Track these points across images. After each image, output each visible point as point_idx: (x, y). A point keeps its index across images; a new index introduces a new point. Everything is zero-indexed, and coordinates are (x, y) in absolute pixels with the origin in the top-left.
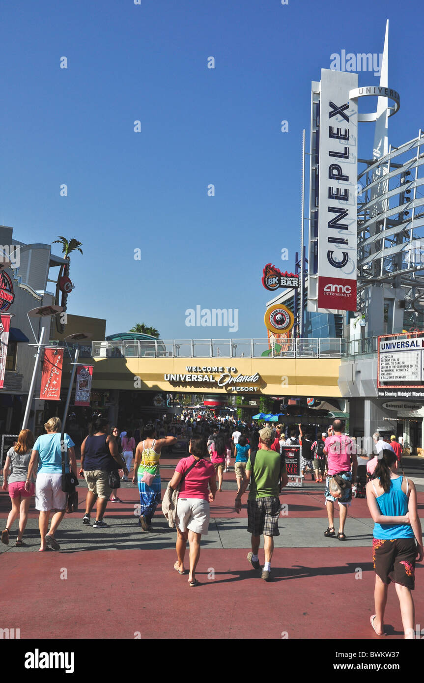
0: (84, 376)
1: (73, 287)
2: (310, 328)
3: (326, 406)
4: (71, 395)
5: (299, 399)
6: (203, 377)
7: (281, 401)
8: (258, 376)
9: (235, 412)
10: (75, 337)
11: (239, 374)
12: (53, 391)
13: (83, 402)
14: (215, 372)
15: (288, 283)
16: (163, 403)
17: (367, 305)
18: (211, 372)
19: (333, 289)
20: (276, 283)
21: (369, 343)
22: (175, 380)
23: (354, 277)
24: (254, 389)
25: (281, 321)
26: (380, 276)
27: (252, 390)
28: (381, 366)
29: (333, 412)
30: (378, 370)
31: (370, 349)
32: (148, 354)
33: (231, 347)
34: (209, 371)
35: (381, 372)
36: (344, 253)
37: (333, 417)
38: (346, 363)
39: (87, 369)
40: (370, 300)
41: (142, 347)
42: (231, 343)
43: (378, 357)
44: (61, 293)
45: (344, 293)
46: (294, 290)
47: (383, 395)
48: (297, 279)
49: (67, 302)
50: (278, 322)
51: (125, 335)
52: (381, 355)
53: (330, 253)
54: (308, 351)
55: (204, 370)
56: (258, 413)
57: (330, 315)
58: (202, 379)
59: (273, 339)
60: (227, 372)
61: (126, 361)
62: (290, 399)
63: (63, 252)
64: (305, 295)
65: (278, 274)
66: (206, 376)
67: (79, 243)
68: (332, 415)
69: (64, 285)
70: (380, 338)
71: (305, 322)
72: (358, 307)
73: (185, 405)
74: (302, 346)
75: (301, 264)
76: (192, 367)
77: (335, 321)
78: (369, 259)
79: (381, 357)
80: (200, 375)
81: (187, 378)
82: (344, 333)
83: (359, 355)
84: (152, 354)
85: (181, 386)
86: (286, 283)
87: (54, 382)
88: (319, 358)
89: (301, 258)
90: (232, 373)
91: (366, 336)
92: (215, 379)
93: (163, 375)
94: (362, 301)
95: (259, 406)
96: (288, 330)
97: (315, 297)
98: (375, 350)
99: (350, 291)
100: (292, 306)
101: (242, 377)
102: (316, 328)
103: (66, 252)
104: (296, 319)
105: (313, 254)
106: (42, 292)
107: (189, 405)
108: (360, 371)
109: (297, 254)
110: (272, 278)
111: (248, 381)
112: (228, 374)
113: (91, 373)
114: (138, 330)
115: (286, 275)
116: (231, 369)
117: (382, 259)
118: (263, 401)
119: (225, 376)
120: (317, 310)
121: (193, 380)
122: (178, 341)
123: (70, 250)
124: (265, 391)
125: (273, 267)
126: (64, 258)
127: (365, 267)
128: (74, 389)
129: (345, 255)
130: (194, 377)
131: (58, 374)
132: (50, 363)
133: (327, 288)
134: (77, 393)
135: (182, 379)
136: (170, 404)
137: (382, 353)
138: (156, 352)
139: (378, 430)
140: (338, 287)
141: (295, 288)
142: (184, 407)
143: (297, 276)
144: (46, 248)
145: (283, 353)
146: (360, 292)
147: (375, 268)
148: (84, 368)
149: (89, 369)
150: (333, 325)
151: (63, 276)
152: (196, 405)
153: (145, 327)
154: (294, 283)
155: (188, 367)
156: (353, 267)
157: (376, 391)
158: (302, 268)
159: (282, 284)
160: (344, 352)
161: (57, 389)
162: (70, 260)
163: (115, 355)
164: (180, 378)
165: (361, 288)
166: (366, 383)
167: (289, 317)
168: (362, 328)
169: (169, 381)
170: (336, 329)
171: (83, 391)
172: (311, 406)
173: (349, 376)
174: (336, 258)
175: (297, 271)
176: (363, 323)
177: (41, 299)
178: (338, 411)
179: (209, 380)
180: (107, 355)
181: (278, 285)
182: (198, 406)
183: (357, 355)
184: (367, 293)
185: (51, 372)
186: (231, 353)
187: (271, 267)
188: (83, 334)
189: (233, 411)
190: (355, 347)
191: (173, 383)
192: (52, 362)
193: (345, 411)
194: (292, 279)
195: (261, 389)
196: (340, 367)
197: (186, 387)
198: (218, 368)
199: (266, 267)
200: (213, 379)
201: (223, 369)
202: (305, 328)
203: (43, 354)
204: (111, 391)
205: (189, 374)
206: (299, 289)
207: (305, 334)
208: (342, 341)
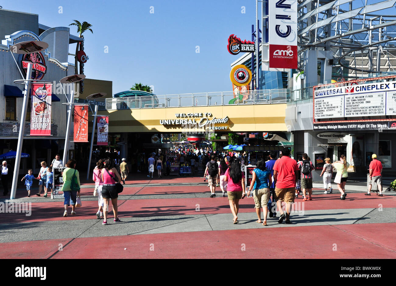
0: (102, 124)
1: (87, 58)
2: (263, 82)
3: (276, 138)
4: (94, 138)
5: (257, 134)
6: (188, 121)
7: (244, 136)
8: (227, 119)
9: (211, 145)
10: (94, 96)
11: (213, 117)
12: (82, 136)
13: (103, 143)
14: (196, 117)
15: (247, 49)
16: (158, 141)
17: (305, 64)
18: (194, 117)
19: (280, 54)
20: (237, 49)
21: (307, 92)
22: (167, 123)
23: (295, 44)
24: (224, 128)
25: (243, 78)
26: (314, 42)
27: (223, 128)
28: (315, 108)
29: (282, 142)
30: (314, 111)
31: (308, 96)
32: (148, 106)
33: (207, 98)
34: (192, 116)
35: (315, 112)
36: (288, 26)
37: (282, 145)
38: (291, 107)
39: (104, 119)
40: (307, 60)
41: (142, 101)
42: (207, 96)
43: (314, 101)
44: (79, 63)
45: (288, 56)
46: (251, 53)
47: (317, 128)
48: (253, 45)
49: (84, 70)
50: (240, 78)
51: (128, 92)
52: (316, 100)
53: (277, 27)
54: (263, 99)
55: (188, 116)
56: (228, 145)
57: (278, 72)
58: (187, 122)
59: (237, 90)
60: (205, 117)
61: (131, 112)
62: (251, 134)
63: (78, 32)
64: (260, 57)
65: (239, 42)
66: (190, 120)
67: (89, 25)
68: (281, 144)
69: (81, 57)
70: (315, 88)
71: (260, 77)
72: (299, 65)
73: (173, 141)
74: (258, 95)
75: (256, 33)
76: (179, 114)
77: (282, 76)
78: (307, 30)
79: (315, 101)
80: (186, 119)
81: (176, 122)
82: (289, 84)
83: (300, 100)
84: (151, 106)
85: (172, 128)
86: (245, 48)
87: (83, 130)
88: (271, 104)
89: (256, 29)
90: (209, 117)
91: (305, 87)
92: (197, 122)
93: (159, 120)
94: (302, 61)
95: (228, 140)
96: (247, 83)
97: (267, 59)
98: (311, 97)
99: (292, 54)
100: (250, 65)
101: (216, 119)
102: (268, 81)
103: (80, 32)
104: (253, 75)
105: (265, 28)
106: (66, 64)
107: (176, 141)
108: (300, 112)
109: (253, 26)
110: (235, 45)
111: (220, 122)
112: (206, 117)
113: (108, 122)
114: (137, 88)
115: (245, 43)
116: (208, 114)
117: (316, 29)
118: (231, 136)
119: (204, 120)
120: (269, 69)
121: (180, 123)
122: (168, 96)
123: (83, 30)
124: (233, 129)
125: (235, 37)
126: (79, 36)
127: (304, 35)
128: (96, 134)
129: (289, 28)
130: (181, 121)
131: (85, 123)
132: (79, 116)
133: (276, 53)
134: (98, 137)
135: (173, 123)
136: (164, 141)
137: (316, 98)
138: (153, 104)
139: (314, 153)
140: (284, 52)
141: (252, 52)
142: (173, 143)
143: (253, 43)
144: (66, 30)
145: (245, 101)
146: (300, 54)
147: (311, 36)
148: (102, 118)
149: (106, 119)
150: (281, 78)
151: (79, 50)
152: (181, 141)
153: (142, 86)
154: (251, 49)
155: (177, 114)
156: (294, 36)
157: (312, 125)
158: (257, 37)
159: (242, 50)
160: (289, 98)
161: (86, 134)
162: (83, 38)
163: (123, 107)
164: (171, 122)
165: (300, 52)
166: (305, 120)
167: (248, 73)
168: (302, 80)
169: (164, 125)
170: (283, 82)
171: (103, 135)
172: (266, 138)
173: (292, 116)
174: (282, 30)
175: (253, 39)
176: (303, 76)
177: (66, 69)
178: (285, 141)
179: (193, 123)
180: (117, 108)
181: (240, 50)
182: (183, 142)
183: (298, 101)
184: (305, 54)
185: (81, 123)
186: (207, 103)
187: (234, 37)
188: (99, 94)
189: (209, 144)
190: (297, 95)
191: (166, 126)
192: (80, 115)
193: (290, 141)
194: (249, 45)
195: (230, 128)
196: (286, 109)
197: (176, 128)
198: (198, 114)
199: (230, 37)
200: (195, 122)
201: (202, 114)
202: (260, 82)
203: (73, 110)
204: (121, 134)
205: (178, 119)
206: (255, 53)
207: (261, 86)
208: (288, 91)
